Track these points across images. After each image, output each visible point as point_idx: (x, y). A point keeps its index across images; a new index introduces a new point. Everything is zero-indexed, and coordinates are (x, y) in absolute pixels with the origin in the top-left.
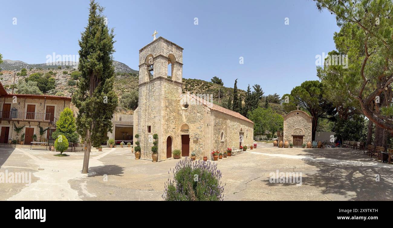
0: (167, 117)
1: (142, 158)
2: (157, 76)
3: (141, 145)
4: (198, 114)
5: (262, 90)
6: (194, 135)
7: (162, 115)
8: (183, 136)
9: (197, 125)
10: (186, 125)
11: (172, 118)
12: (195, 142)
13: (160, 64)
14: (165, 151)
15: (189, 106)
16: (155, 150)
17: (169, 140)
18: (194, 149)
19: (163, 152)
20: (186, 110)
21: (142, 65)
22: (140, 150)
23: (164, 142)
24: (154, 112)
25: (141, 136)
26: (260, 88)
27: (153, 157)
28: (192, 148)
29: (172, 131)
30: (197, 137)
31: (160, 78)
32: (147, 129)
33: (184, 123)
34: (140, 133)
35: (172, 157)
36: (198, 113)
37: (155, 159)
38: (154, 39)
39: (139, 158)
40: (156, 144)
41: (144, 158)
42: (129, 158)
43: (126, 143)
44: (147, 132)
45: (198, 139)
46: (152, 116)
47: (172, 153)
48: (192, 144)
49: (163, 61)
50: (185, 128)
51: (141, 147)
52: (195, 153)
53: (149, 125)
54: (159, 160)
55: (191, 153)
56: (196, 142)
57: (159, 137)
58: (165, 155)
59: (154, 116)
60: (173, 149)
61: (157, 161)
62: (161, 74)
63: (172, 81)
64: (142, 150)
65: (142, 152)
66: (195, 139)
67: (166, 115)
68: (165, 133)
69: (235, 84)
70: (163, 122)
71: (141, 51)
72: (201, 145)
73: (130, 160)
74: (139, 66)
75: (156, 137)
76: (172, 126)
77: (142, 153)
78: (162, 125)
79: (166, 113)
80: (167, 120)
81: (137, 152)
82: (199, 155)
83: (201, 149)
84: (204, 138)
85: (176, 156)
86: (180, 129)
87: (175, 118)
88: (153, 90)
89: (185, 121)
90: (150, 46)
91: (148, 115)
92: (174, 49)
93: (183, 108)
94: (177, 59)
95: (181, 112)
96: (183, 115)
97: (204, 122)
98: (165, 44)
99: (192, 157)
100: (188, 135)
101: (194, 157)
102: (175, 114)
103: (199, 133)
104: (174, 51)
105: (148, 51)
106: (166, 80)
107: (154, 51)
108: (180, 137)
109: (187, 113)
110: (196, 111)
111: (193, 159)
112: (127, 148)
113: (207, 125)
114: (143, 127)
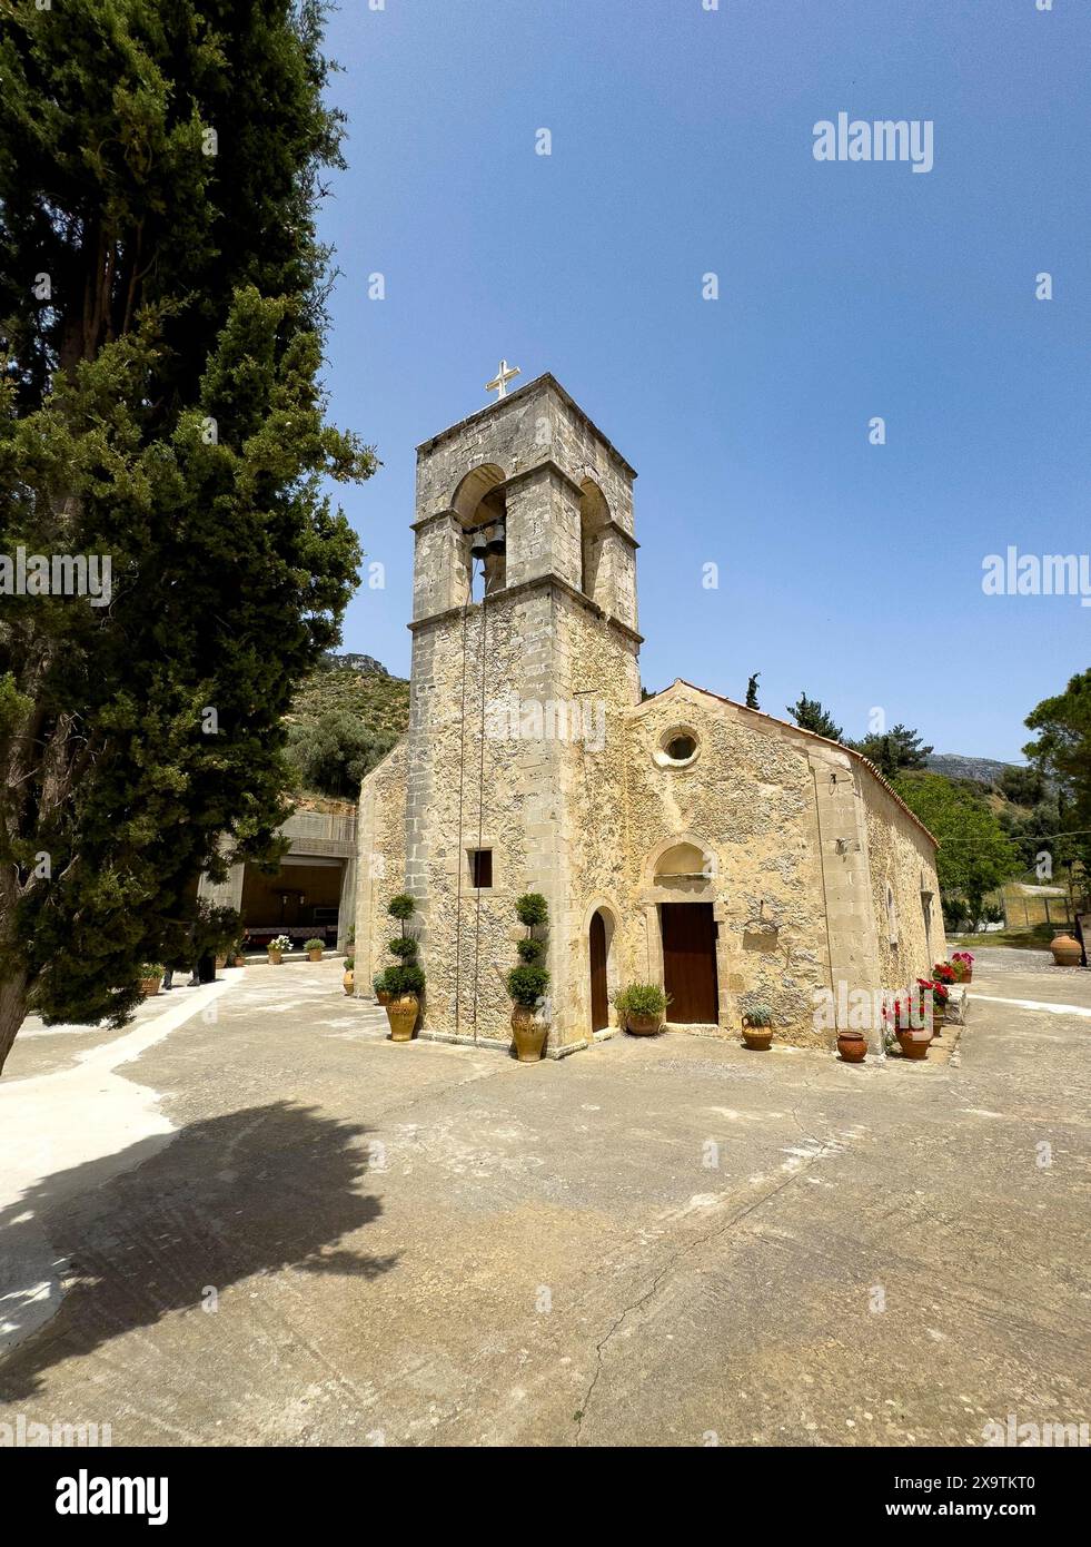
0: (585, 804)
1: (435, 1034)
2: (531, 575)
3: (427, 957)
4: (767, 790)
6: (744, 906)
8: (670, 913)
9: (765, 847)
10: (687, 849)
11: (607, 810)
12: (751, 942)
13: (545, 512)
14: (585, 991)
15: (704, 748)
16: (528, 989)
17: (600, 932)
18: (754, 986)
19: (575, 1001)
20: (685, 767)
21: (432, 519)
22: (423, 984)
23: (574, 944)
24: (514, 772)
25: (425, 904)
27: (516, 1028)
28: (738, 981)
29: (611, 881)
30: (768, 914)
31: (549, 586)
32: (466, 867)
33: (677, 841)
34: (419, 891)
35: (613, 1028)
36: (765, 780)
37: (530, 1045)
38: (503, 395)
39: (415, 1029)
40: (533, 952)
41: (445, 1034)
43: (298, 944)
44: (468, 888)
45: (777, 929)
46: (503, 793)
47: (611, 1006)
48: (735, 957)
50: (682, 862)
51: (425, 969)
52: (762, 1007)
53: (485, 846)
54: (554, 1050)
55: (729, 1004)
56: (764, 940)
57: (552, 912)
58: (585, 1017)
59: (511, 793)
60: (615, 981)
61: (543, 1056)
62: (555, 563)
63: (599, 614)
64: (430, 987)
65: (431, 1000)
66: (756, 929)
67: (582, 790)
68: (580, 893)
70: (568, 827)
71: (430, 448)
72: (804, 966)
73: (353, 1044)
74: (419, 528)
75: (533, 911)
76: (610, 854)
77: (435, 1001)
78: (565, 847)
79: (582, 778)
80: (589, 821)
81: (405, 1000)
82: (789, 1019)
83: (806, 985)
84: (821, 922)
85: (640, 1024)
86: (649, 873)
87: (617, 809)
88: (504, 651)
89: (677, 824)
90: (482, 426)
91: (473, 791)
92: (602, 464)
93: (664, 759)
94: (612, 514)
95: (652, 778)
96: (667, 798)
97: (816, 833)
98: (565, 421)
99: (750, 1031)
100: (708, 908)
101: (767, 1031)
102: (617, 791)
103: (786, 894)
104: (601, 471)
105: (474, 452)
106: (574, 599)
107: (506, 447)
108: (653, 914)
109: (689, 787)
110: (748, 775)
111: (756, 1044)
112: (302, 969)
113: (834, 845)
114: (441, 853)
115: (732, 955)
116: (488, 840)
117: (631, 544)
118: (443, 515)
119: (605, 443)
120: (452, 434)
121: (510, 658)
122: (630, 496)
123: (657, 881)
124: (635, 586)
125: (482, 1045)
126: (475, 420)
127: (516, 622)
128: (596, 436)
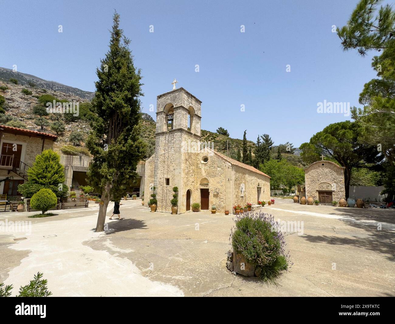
0: (186, 171)
1: (159, 211)
2: (178, 127)
3: (158, 197)
4: (219, 169)
5: (271, 140)
6: (214, 189)
7: (182, 168)
8: (202, 190)
9: (217, 179)
10: (205, 179)
11: (191, 171)
12: (215, 196)
13: (181, 116)
14: (185, 204)
15: (209, 160)
16: (174, 203)
17: (189, 193)
18: (214, 203)
19: (183, 205)
20: (206, 164)
21: (160, 112)
22: (157, 202)
23: (183, 195)
24: (173, 165)
25: (157, 188)
26: (269, 138)
27: (172, 209)
28: (212, 202)
29: (192, 184)
30: (217, 191)
31: (181, 130)
32: (165, 181)
33: (204, 177)
34: (156, 186)
35: (191, 210)
36: (218, 167)
37: (174, 212)
38: (174, 89)
39: (155, 210)
40: (175, 197)
41: (161, 211)
42: (142, 211)
44: (165, 185)
45: (218, 193)
46: (171, 168)
47: (191, 207)
48: (212, 198)
49: (184, 112)
50: (205, 182)
51: (157, 200)
52: (215, 206)
53: (168, 178)
54: (179, 213)
55: (210, 207)
56: (216, 196)
57: (179, 190)
58: (185, 208)
59: (173, 169)
60: (192, 202)
61: (177, 214)
62: (182, 125)
63: (191, 134)
64: (158, 203)
65: (158, 205)
66: (215, 193)
67: (186, 168)
68: (185, 186)
69: (245, 135)
70: (183, 175)
71: (159, 97)
72: (222, 200)
73: (144, 212)
74: (157, 114)
75: (176, 190)
76: (191, 179)
77: (159, 205)
78: (182, 179)
79: (186, 166)
80: (187, 174)
81: (154, 205)
82: (219, 209)
83: (222, 203)
84: (225, 192)
85: (196, 209)
86: (199, 183)
87: (194, 171)
88: (172, 141)
89: (204, 174)
90: (170, 95)
91: (166, 167)
92: (194, 102)
93: (203, 162)
94: (196, 112)
95: (200, 165)
96: (203, 169)
97: (225, 177)
98: (186, 96)
99: (212, 210)
100: (208, 190)
101: (215, 210)
102: (194, 167)
103: (220, 187)
104: (194, 104)
105: (168, 100)
106: (186, 132)
107: (174, 100)
108: (199, 190)
109: (206, 167)
110: (216, 166)
111: (213, 213)
112: (132, 201)
113: (228, 179)
114: (161, 179)
115: (211, 198)
116: (169, 177)
117: (199, 118)
118: (162, 112)
119: (195, 98)
120: (164, 95)
121: (174, 143)
122: (200, 107)
123: (200, 184)
124: (200, 126)
125: (167, 213)
126: (168, 93)
127: (175, 136)
128: (192, 96)
